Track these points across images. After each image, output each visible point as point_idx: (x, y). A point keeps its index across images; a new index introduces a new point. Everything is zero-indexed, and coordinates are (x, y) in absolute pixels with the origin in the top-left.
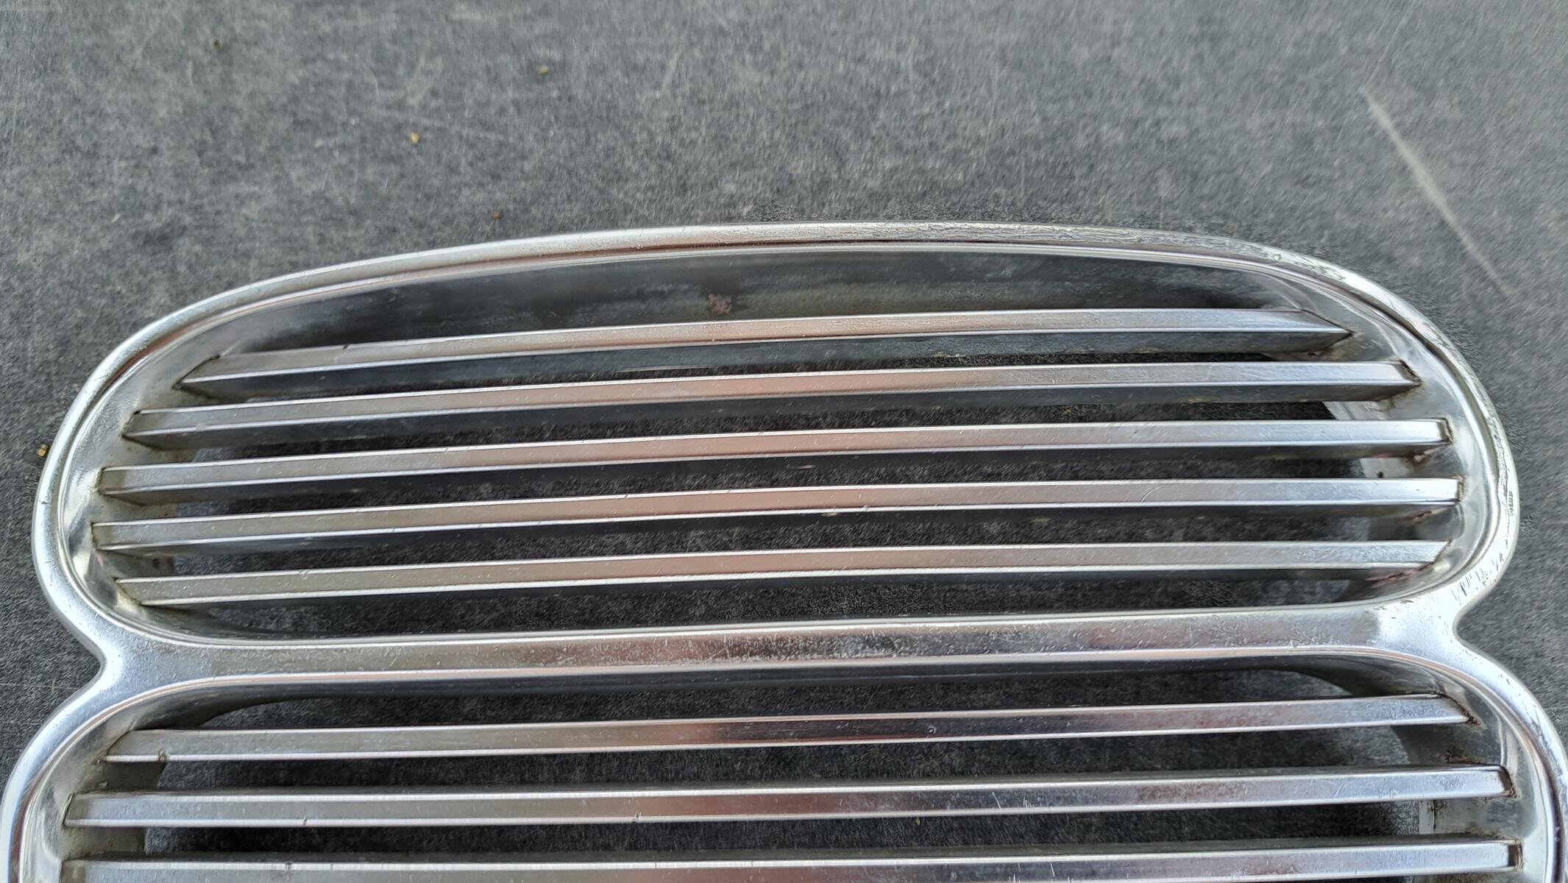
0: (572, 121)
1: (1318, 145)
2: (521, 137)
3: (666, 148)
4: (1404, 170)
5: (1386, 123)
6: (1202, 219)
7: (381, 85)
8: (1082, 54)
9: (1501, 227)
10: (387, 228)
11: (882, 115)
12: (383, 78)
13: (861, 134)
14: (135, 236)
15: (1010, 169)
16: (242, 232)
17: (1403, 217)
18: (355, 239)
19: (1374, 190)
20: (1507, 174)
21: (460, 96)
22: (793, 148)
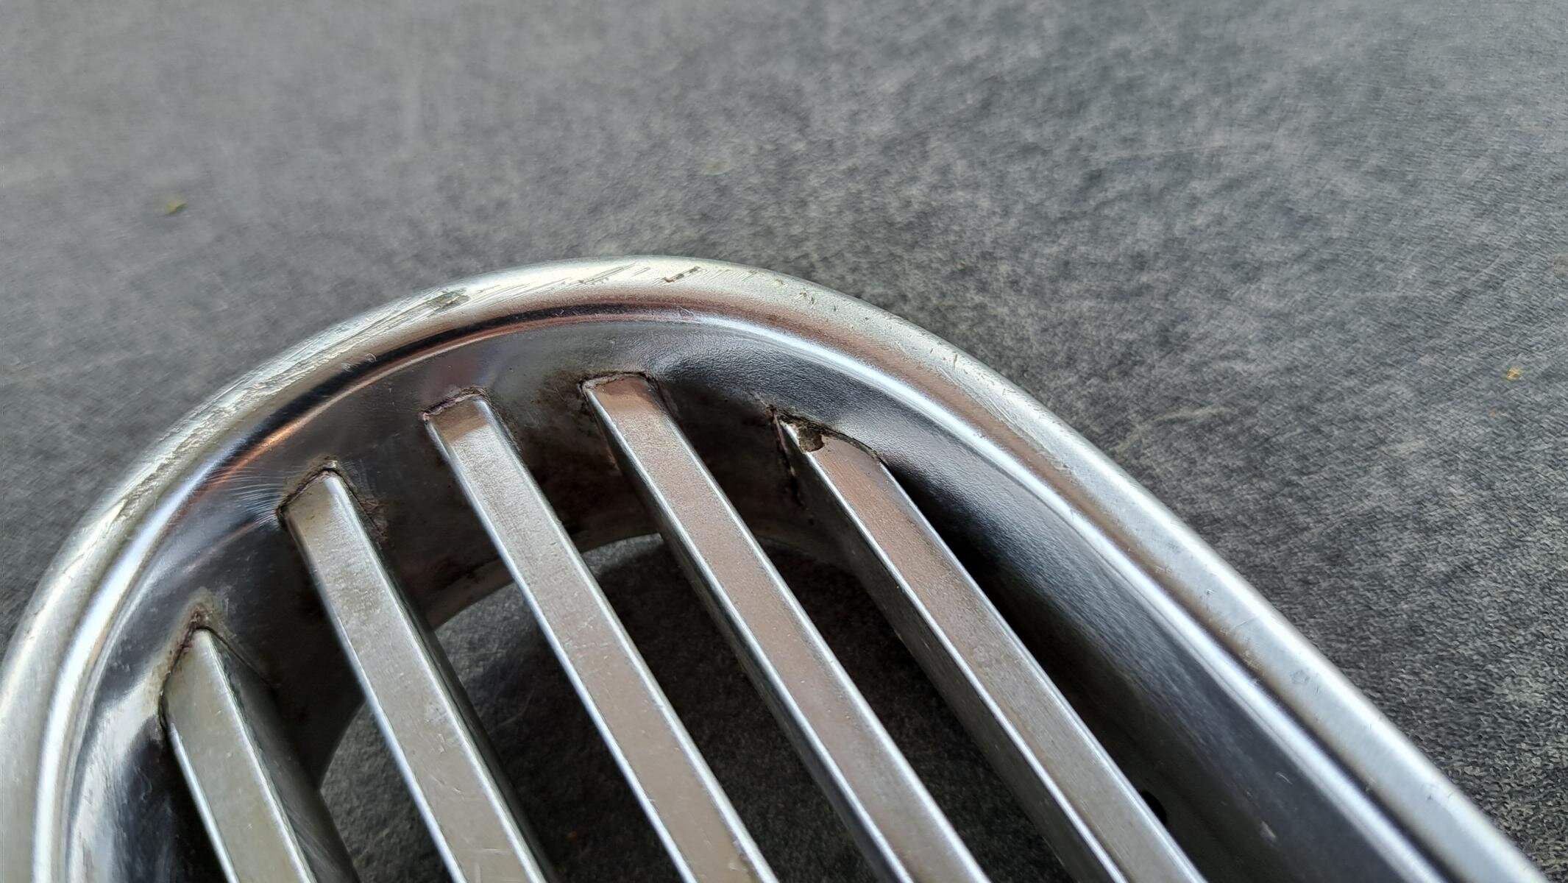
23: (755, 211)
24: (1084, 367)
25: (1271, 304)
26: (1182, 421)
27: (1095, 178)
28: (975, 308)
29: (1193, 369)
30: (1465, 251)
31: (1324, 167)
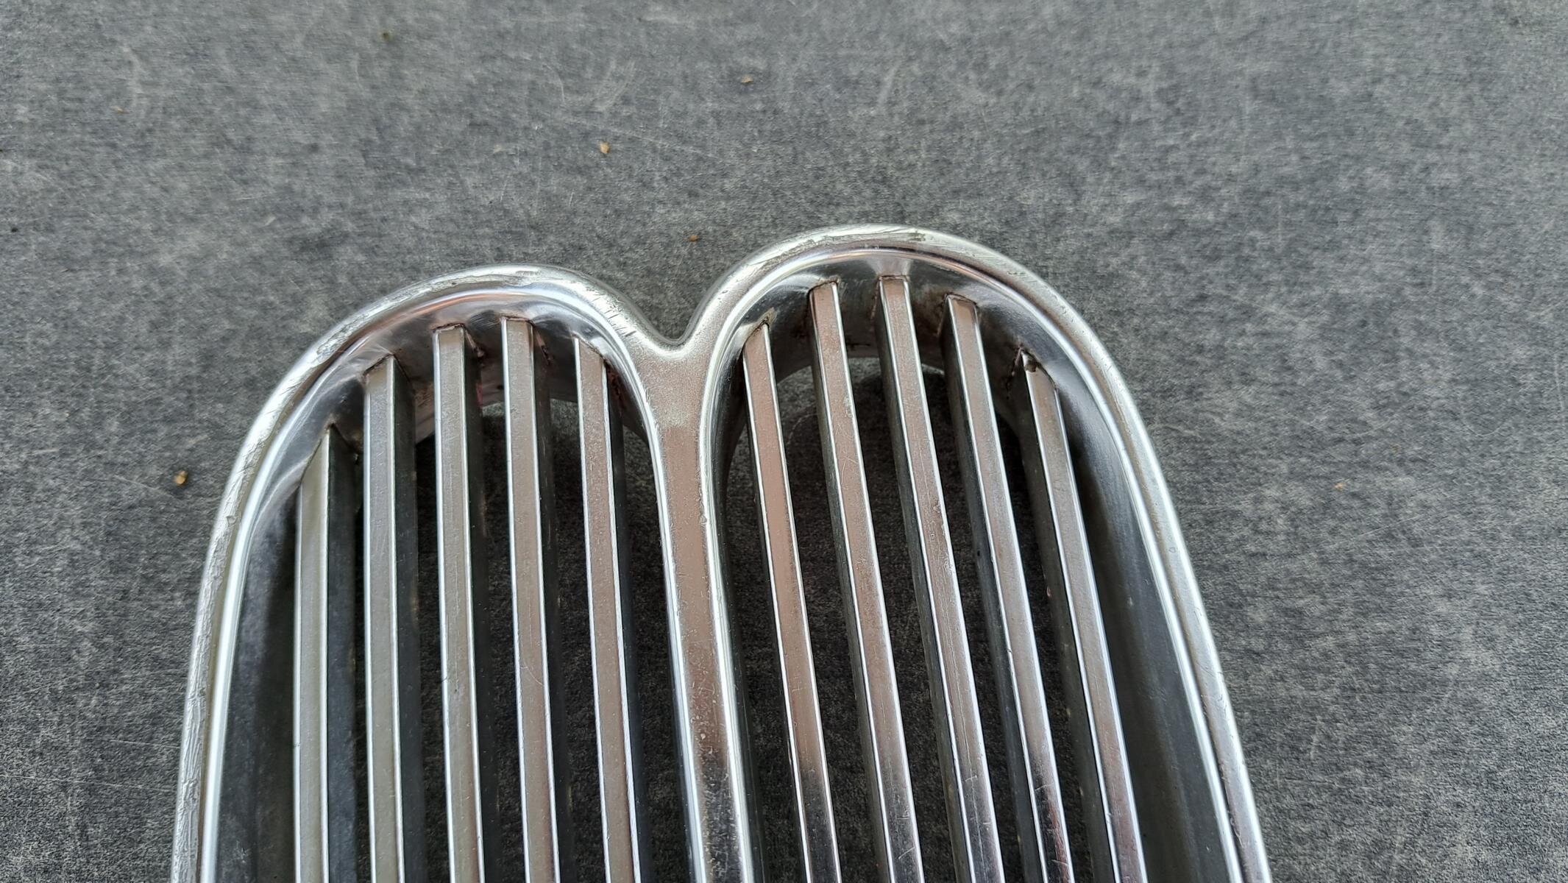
0: (777, 137)
2: (721, 152)
3: (881, 170)
6: (1479, 276)
7: (567, 88)
8: (1341, 89)
10: (572, 245)
11: (1121, 146)
12: (570, 81)
13: (1097, 164)
14: (290, 242)
15: (1266, 210)
16: (410, 242)
21: (654, 104)
22: (1023, 177)
23: (1033, 232)
24: (1147, 385)
25: (1248, 399)
26: (1177, 431)
27: (1202, 298)
28: (1113, 333)
29: (1196, 411)
30: (1354, 421)
31: (1314, 347)
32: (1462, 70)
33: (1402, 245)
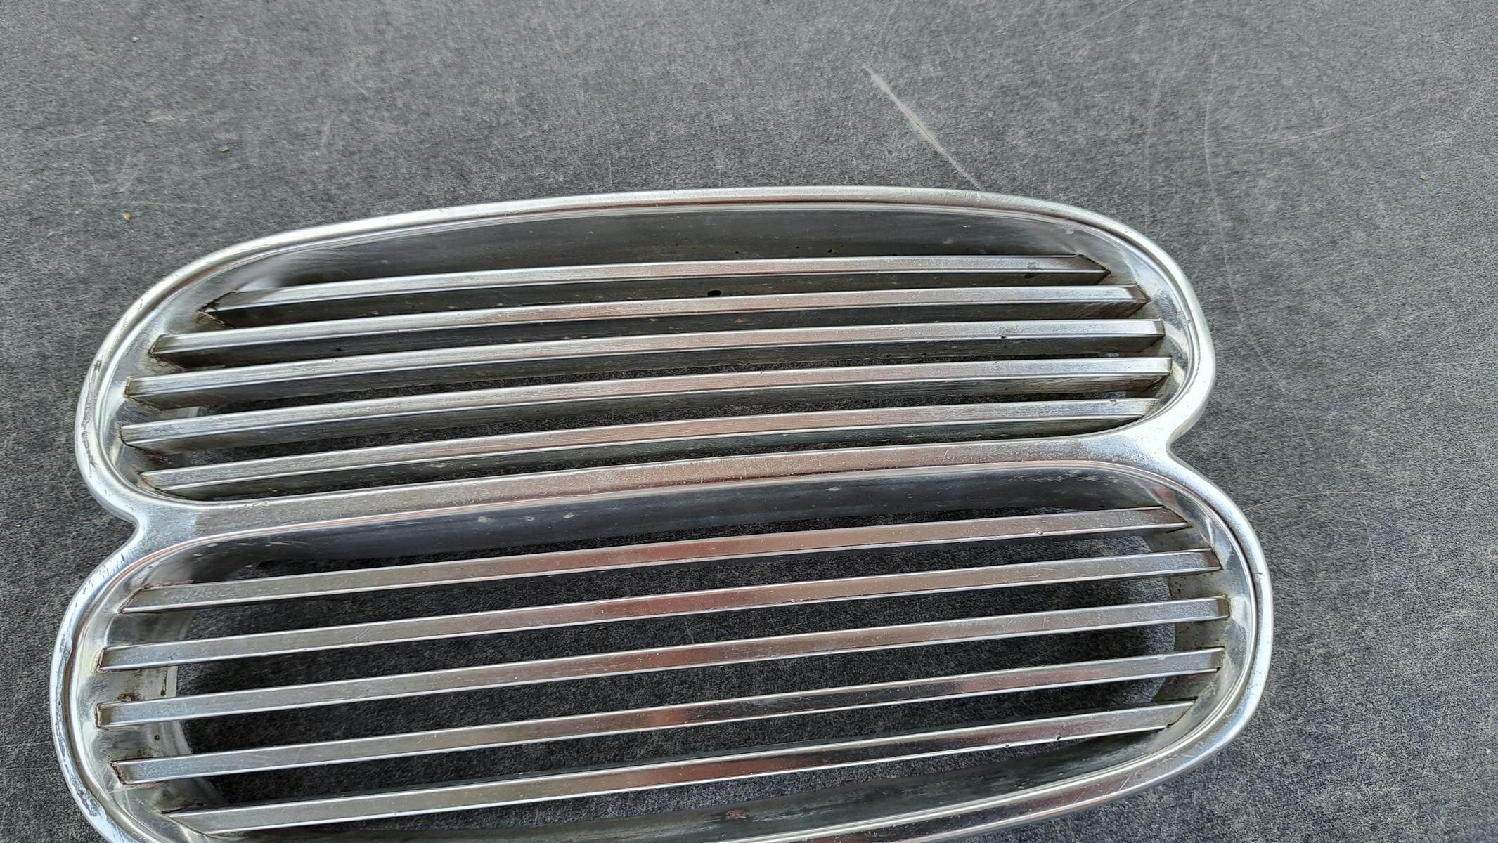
0: (250, 184)
1: (834, 113)
2: (211, 203)
3: (326, 192)
4: (902, 120)
5: (885, 87)
7: (97, 181)
8: (647, 72)
9: (981, 150)
10: (110, 288)
11: (495, 142)
12: (98, 175)
13: (479, 158)
15: (599, 167)
17: (904, 155)
18: (86, 302)
19: (880, 139)
20: (983, 109)
21: (160, 179)
22: (427, 177)
32: (732, 42)
33: (696, 171)
